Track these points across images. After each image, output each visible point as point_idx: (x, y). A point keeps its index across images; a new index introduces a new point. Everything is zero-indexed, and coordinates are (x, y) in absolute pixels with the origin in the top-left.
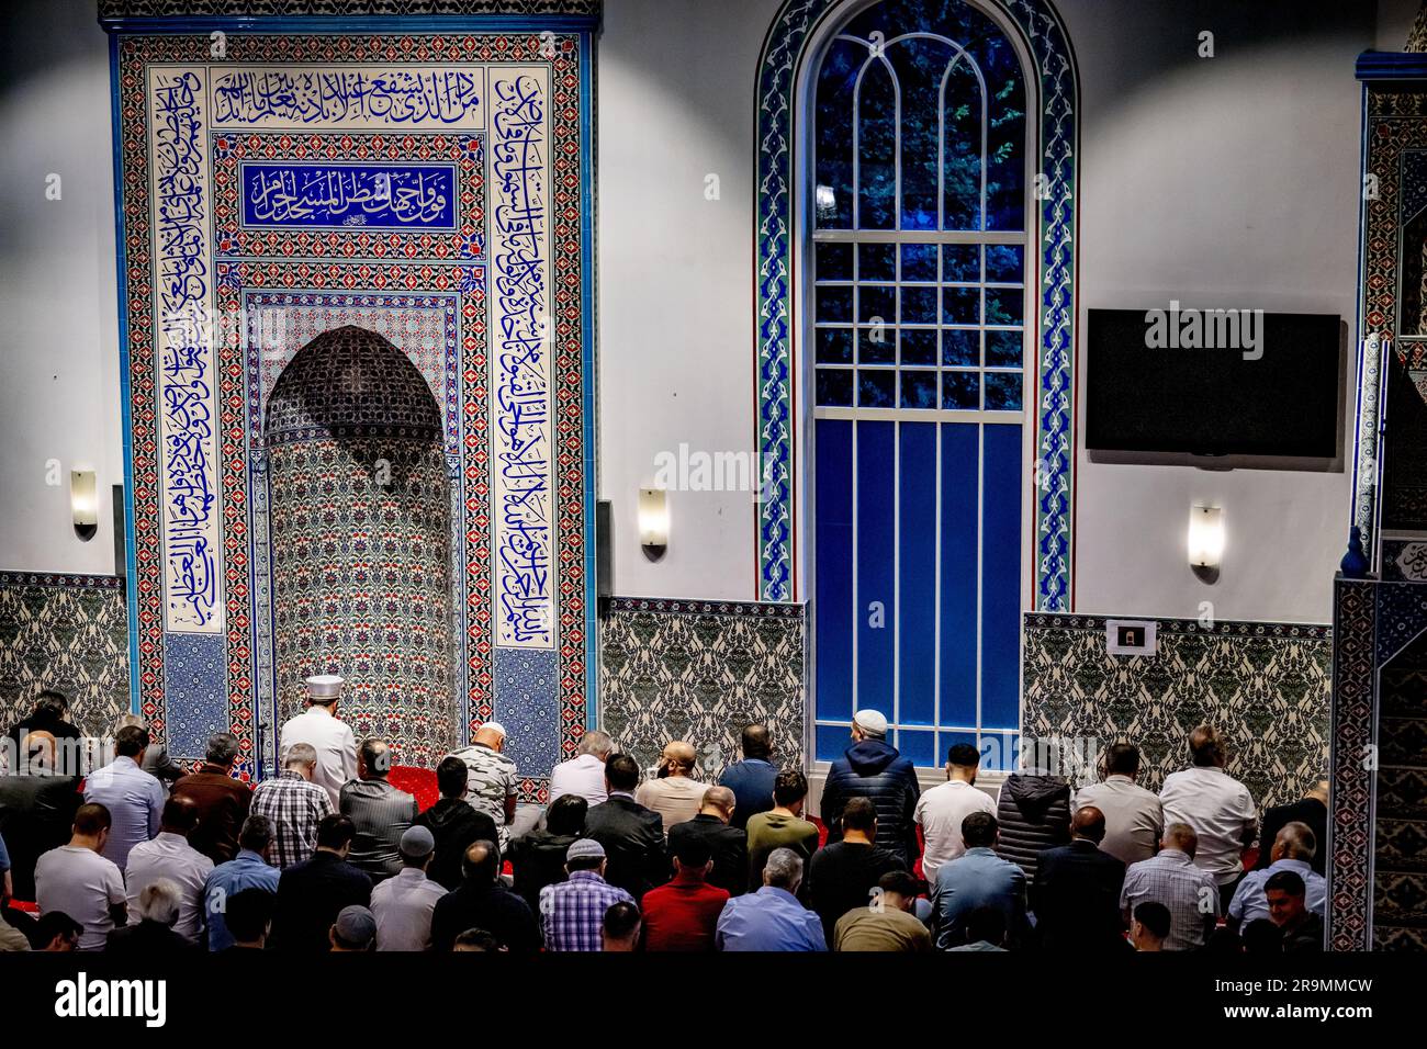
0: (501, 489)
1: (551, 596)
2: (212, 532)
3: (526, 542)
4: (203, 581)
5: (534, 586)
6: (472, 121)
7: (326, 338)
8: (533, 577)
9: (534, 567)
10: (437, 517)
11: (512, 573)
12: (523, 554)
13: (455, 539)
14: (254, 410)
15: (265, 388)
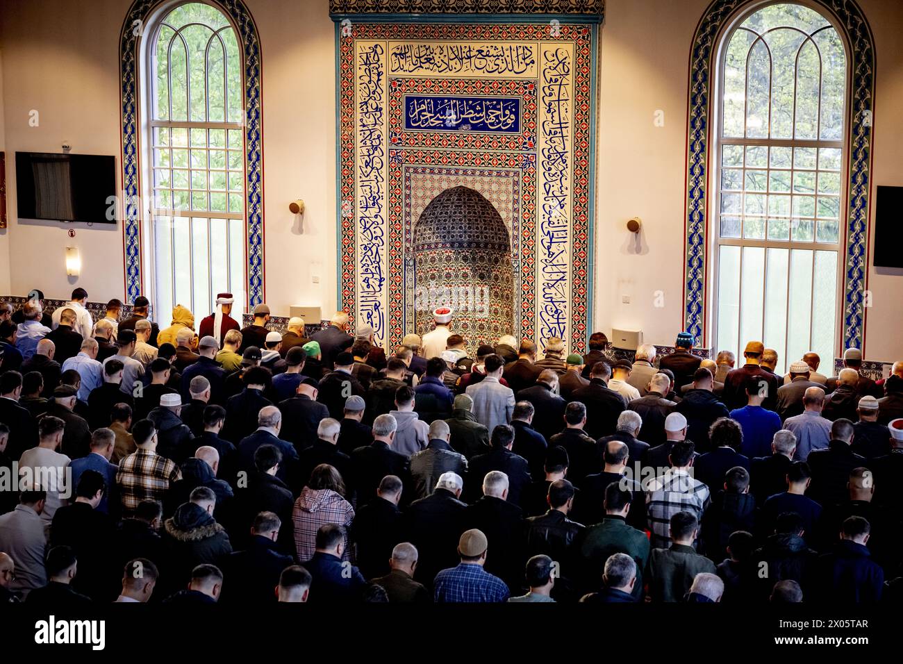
0: (541, 279)
1: (567, 340)
2: (383, 298)
3: (554, 309)
4: (378, 325)
5: (558, 334)
6: (530, 73)
7: (447, 193)
8: (558, 329)
9: (558, 323)
10: (507, 294)
11: (546, 326)
12: (553, 316)
13: (515, 306)
14: (408, 232)
15: (414, 219)
